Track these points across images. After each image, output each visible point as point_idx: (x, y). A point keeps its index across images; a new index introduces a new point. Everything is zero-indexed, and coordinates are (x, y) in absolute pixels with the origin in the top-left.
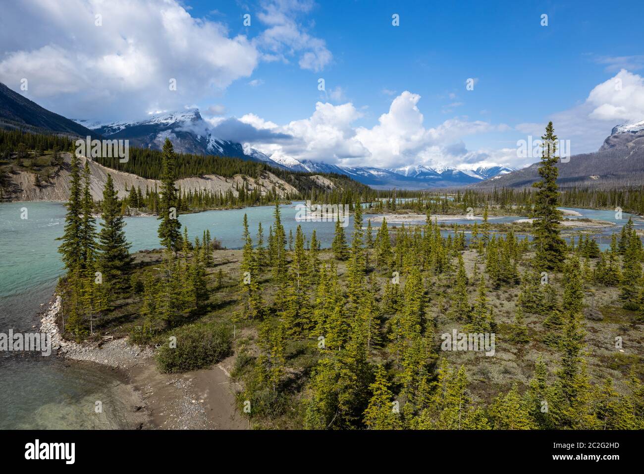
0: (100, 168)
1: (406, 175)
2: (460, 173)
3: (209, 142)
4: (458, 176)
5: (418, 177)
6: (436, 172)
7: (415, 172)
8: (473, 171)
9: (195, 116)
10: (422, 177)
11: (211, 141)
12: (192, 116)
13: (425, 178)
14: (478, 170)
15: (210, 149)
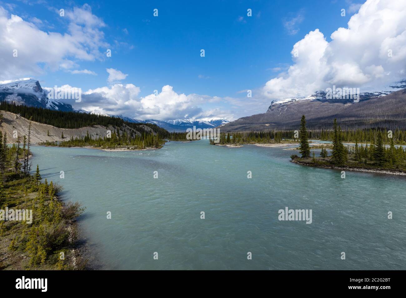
0: (27, 121)
1: (174, 124)
2: (203, 123)
3: (47, 103)
4: (201, 124)
5: (181, 125)
6: (190, 122)
7: (179, 122)
8: (209, 122)
9: (36, 86)
10: (183, 125)
11: (48, 102)
12: (34, 85)
13: (184, 126)
14: (211, 121)
15: (49, 107)
